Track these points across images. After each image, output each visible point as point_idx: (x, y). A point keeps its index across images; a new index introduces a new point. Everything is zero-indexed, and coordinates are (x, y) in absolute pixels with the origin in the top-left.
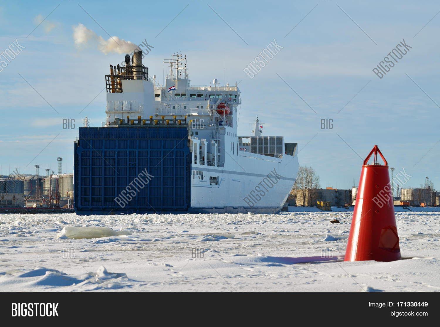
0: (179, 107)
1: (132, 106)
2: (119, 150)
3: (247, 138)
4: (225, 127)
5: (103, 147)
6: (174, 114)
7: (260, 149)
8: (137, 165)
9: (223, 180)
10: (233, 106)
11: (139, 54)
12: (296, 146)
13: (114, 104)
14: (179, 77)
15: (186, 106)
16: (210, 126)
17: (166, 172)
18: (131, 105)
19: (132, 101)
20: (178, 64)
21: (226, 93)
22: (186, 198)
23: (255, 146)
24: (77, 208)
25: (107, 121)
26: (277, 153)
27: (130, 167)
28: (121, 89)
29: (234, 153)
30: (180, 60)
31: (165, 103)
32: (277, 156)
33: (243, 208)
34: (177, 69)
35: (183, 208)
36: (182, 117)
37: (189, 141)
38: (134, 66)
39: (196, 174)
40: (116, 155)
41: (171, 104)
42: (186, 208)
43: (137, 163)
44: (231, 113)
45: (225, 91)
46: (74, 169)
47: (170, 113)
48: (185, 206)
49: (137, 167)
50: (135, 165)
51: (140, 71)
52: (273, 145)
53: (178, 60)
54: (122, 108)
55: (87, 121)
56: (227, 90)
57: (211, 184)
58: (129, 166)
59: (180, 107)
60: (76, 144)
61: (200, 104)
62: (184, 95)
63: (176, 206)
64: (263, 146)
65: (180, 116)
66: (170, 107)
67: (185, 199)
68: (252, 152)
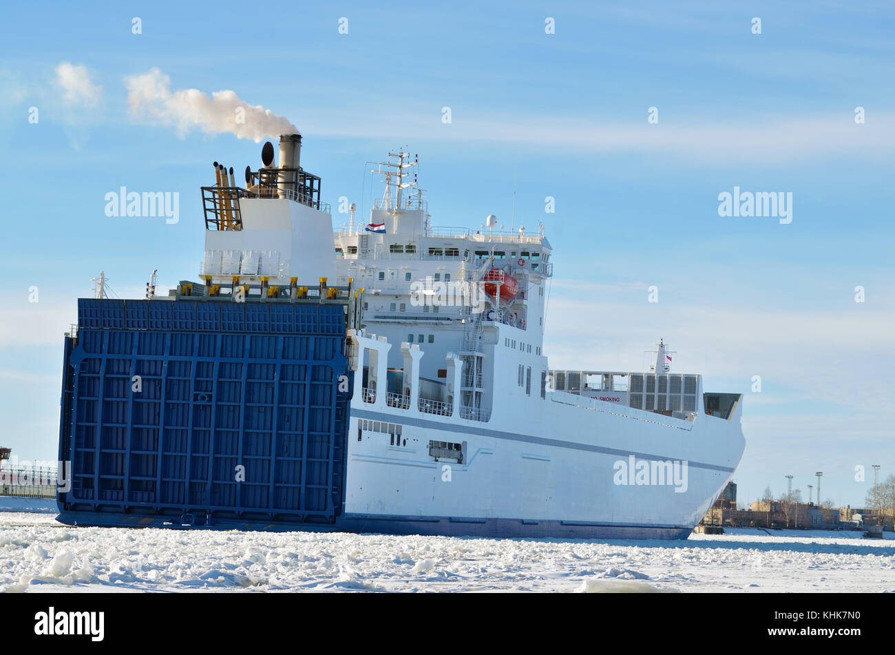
0: (393, 274)
1: (263, 263)
2: (172, 358)
3: (623, 375)
4: (497, 324)
5: (135, 351)
6: (380, 291)
7: (650, 399)
8: (214, 398)
9: (482, 453)
10: (530, 279)
11: (293, 141)
12: (737, 400)
13: (222, 257)
14: (403, 207)
15: (410, 274)
16: (463, 321)
17: (286, 419)
18: (260, 260)
19: (264, 252)
20: (400, 176)
21: (513, 249)
22: (333, 490)
23: (639, 393)
24: (63, 504)
25: (148, 284)
26: (685, 409)
27: (196, 403)
28: (239, 222)
29: (528, 391)
30: (405, 166)
31: (362, 265)
32: (684, 417)
33: (559, 524)
34: (397, 187)
35: (324, 517)
36: (399, 298)
37: (349, 341)
38: (281, 170)
39: (370, 430)
40: (165, 372)
41: (375, 267)
42: (331, 517)
43: (214, 394)
44: (522, 295)
45: (513, 244)
46: (62, 405)
47: (373, 288)
48: (330, 511)
49: (213, 404)
50: (210, 400)
51: (292, 183)
52: (677, 393)
53: (400, 167)
54: (240, 268)
55: (102, 283)
56: (516, 241)
57: (437, 461)
58: (194, 401)
59: (395, 276)
60: (69, 341)
61: (444, 268)
62: (411, 249)
63: (306, 509)
64: (656, 394)
65: (394, 295)
66: (372, 273)
67: (330, 493)
68: (632, 405)
